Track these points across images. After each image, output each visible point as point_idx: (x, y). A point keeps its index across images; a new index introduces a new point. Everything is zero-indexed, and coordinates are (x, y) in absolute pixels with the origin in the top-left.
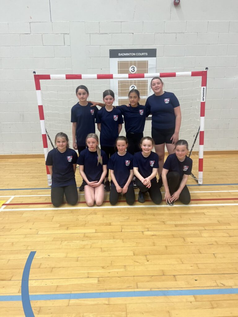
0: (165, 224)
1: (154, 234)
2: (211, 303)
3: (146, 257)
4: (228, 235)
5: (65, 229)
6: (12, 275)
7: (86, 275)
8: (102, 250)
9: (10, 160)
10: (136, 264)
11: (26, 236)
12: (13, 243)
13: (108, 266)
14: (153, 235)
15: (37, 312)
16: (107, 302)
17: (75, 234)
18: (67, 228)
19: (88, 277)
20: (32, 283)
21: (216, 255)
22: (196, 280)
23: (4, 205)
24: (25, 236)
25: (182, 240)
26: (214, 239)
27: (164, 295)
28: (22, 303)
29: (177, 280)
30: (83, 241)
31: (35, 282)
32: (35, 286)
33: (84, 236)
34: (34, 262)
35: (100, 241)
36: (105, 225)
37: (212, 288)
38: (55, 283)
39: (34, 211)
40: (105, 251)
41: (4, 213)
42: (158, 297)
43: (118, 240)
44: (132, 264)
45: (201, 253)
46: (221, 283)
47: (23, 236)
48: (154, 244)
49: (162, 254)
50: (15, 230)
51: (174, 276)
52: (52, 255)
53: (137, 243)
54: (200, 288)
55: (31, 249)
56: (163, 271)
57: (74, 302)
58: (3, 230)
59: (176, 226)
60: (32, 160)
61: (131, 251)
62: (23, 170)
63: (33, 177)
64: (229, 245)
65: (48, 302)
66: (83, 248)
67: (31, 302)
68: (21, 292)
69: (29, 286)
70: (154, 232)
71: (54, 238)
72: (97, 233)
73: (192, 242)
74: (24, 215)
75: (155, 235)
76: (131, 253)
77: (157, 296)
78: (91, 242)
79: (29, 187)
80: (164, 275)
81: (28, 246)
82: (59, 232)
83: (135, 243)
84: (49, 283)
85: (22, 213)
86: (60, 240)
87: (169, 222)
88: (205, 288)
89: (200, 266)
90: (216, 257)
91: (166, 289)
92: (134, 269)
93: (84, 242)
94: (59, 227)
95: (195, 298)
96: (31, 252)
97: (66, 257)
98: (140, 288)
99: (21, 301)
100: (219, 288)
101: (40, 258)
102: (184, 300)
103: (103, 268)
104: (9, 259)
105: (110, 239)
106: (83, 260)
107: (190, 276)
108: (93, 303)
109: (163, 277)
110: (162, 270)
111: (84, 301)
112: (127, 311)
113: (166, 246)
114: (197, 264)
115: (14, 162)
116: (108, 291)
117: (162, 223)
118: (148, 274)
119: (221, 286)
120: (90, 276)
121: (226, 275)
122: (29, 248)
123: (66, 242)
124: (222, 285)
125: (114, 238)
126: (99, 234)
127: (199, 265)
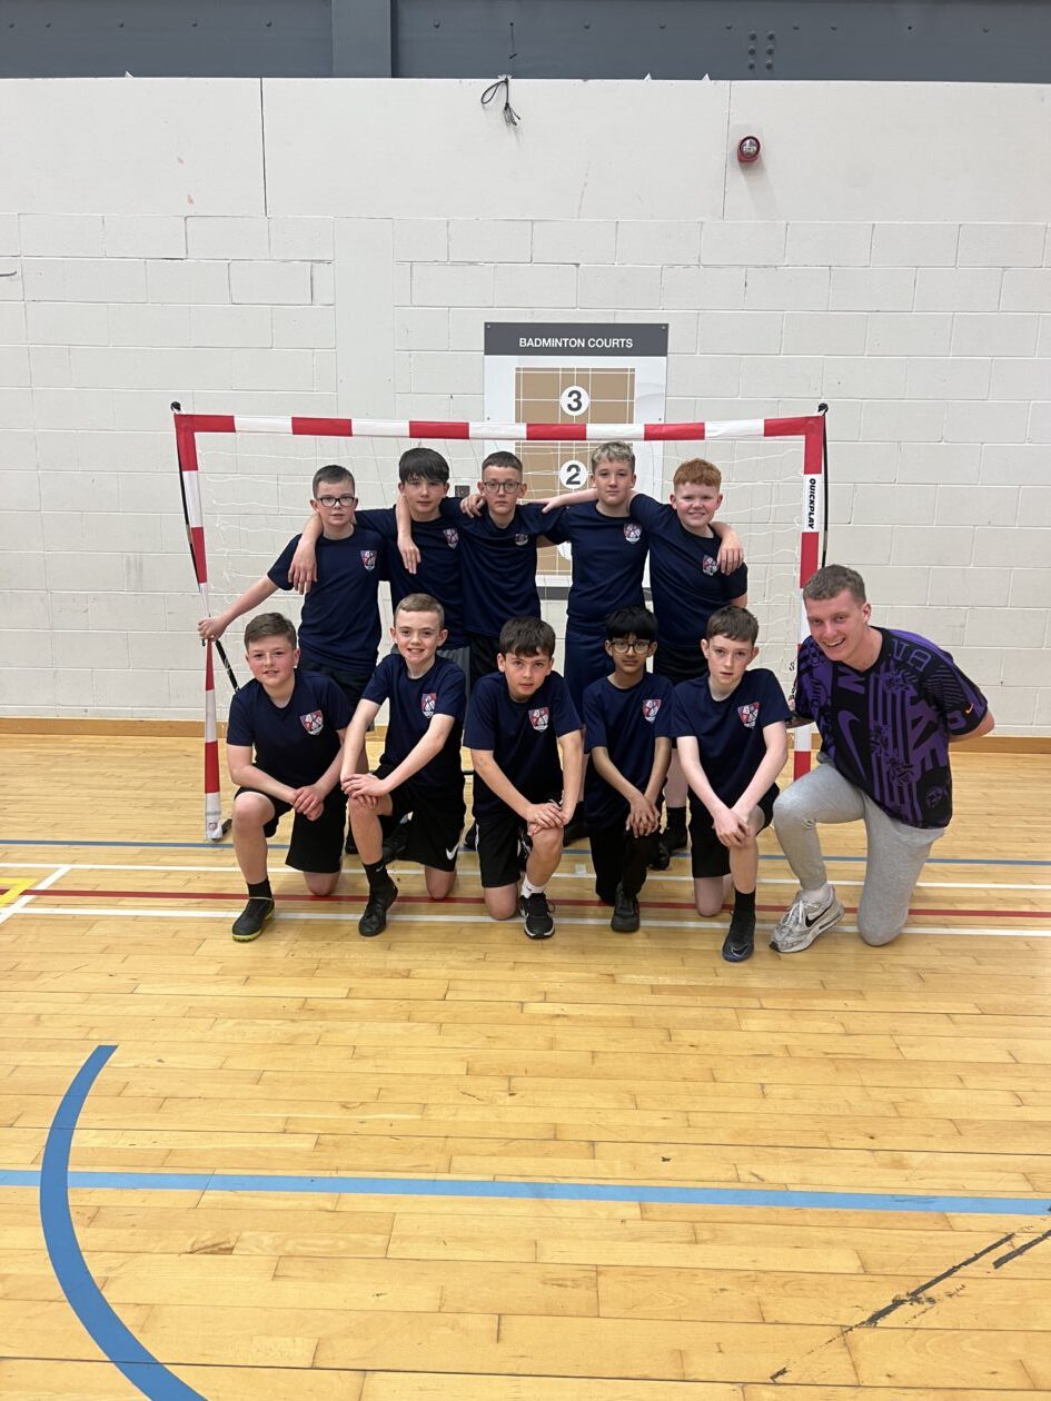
0: (614, 982)
1: (563, 1013)
2: (694, 1229)
3: (510, 1082)
4: (840, 1029)
5: (239, 981)
6: (19, 1113)
7: (280, 1125)
8: (355, 1053)
9: (77, 739)
10: (467, 1101)
11: (89, 995)
12: (38, 1017)
13: (362, 1103)
14: (558, 1016)
15: (86, 1222)
16: (329, 1206)
17: (270, 1001)
18: (244, 978)
19: (285, 1132)
20: (81, 1139)
21: (767, 1090)
22: (664, 1160)
23: (26, 893)
24: (86, 996)
25: (661, 1035)
26: (781, 1039)
27: (537, 1197)
28: (39, 1192)
29: (597, 1155)
30: (293, 1021)
31: (95, 1137)
32: (93, 1148)
33: (302, 1008)
34: (103, 1075)
35: (356, 1025)
36: (389, 975)
37: (715, 1185)
38: (166, 1141)
39: (136, 918)
40: (365, 1057)
41: (23, 919)
42: (513, 1200)
43: (423, 1026)
44: (451, 1101)
45: (715, 1081)
46: (756, 1172)
47: (78, 997)
48: (552, 1044)
49: (572, 1074)
50: (53, 975)
51: (593, 1143)
52: (170, 1060)
53: (489, 1037)
54: (670, 1184)
55: (101, 1038)
56: (555, 1127)
57: (220, 1197)
58: (10, 973)
59: (654, 990)
60: (164, 742)
61: (462, 1060)
62: (119, 777)
63: (155, 804)
64: (831, 1059)
65: (128, 1194)
66: (291, 1042)
67: (69, 1190)
68: (41, 1162)
69: (72, 1145)
70: (565, 1006)
71: (191, 1008)
72: (349, 1001)
73: (695, 1043)
74: (97, 930)
75: (564, 1016)
76: (460, 1069)
77: (510, 1196)
78: (321, 1027)
79: (134, 837)
80: (556, 1139)
81: (92, 1028)
82: (214, 990)
83: (485, 1039)
84: (142, 1141)
85: (89, 922)
86: (210, 1015)
87: (634, 976)
88: (690, 1185)
89: (697, 1119)
90: (764, 1095)
91: (551, 1181)
92: (455, 1115)
93: (297, 1025)
94: (217, 974)
95: (643, 1210)
96: (100, 1047)
97: (221, 1068)
98: (459, 1172)
99: (38, 1188)
100: (740, 1186)
101: (127, 1065)
102: (602, 1214)
103: (345, 1106)
104: (15, 1063)
105: (395, 1020)
106: (277, 1081)
107: (650, 1146)
108: (281, 1204)
109: (552, 1146)
110: (556, 1124)
111: (253, 1197)
112: (393, 1233)
113: (593, 1052)
114: (687, 1112)
115: (92, 746)
116: (342, 1174)
117: (605, 977)
118: (499, 1134)
119: (749, 1182)
120: (291, 1127)
121: (780, 1151)
122: (94, 1036)
123: (231, 1023)
124: (754, 1179)
125: (409, 1020)
126: (358, 1004)
127: (691, 1116)
